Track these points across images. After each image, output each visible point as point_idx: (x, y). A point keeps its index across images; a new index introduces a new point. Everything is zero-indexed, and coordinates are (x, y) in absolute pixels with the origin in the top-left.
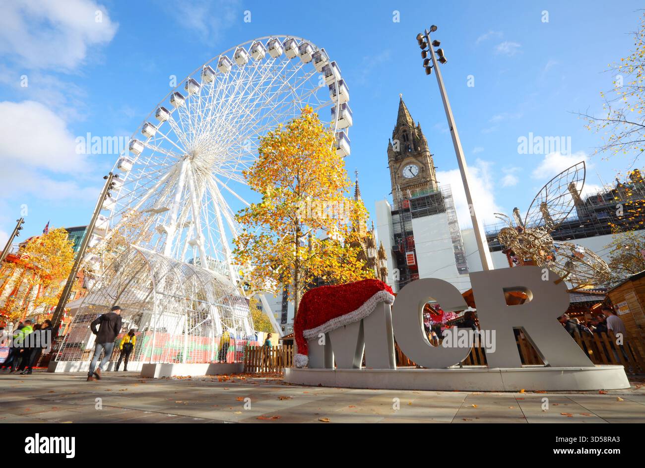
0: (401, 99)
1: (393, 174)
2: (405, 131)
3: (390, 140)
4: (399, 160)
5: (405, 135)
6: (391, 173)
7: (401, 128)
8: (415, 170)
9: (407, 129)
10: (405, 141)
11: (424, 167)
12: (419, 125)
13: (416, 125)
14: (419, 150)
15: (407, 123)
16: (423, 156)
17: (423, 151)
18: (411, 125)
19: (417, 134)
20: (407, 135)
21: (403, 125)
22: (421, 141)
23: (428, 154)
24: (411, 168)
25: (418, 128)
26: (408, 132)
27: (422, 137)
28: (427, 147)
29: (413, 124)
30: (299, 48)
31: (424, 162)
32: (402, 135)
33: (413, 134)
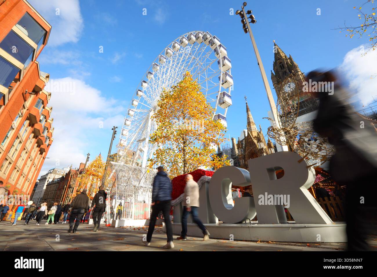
0: (275, 43)
1: (278, 92)
2: (281, 63)
3: (271, 71)
4: (280, 82)
5: (281, 65)
6: (276, 91)
7: (278, 62)
8: (293, 85)
9: (282, 61)
10: (282, 69)
11: (298, 82)
12: (290, 56)
13: (288, 57)
14: (293, 72)
15: (282, 57)
16: (296, 76)
17: (296, 72)
18: (284, 58)
19: (289, 62)
20: (283, 65)
21: (279, 59)
22: (293, 66)
23: (300, 73)
24: (289, 85)
25: (290, 58)
26: (283, 63)
27: (294, 63)
28: (298, 69)
29: (286, 57)
30: (195, 36)
31: (298, 79)
32: (279, 66)
33: (287, 63)
